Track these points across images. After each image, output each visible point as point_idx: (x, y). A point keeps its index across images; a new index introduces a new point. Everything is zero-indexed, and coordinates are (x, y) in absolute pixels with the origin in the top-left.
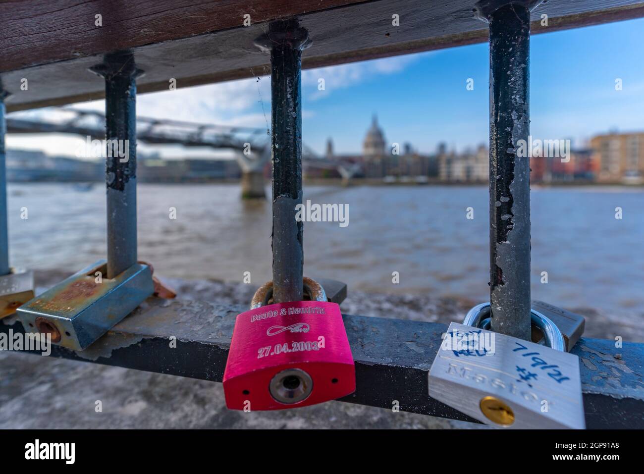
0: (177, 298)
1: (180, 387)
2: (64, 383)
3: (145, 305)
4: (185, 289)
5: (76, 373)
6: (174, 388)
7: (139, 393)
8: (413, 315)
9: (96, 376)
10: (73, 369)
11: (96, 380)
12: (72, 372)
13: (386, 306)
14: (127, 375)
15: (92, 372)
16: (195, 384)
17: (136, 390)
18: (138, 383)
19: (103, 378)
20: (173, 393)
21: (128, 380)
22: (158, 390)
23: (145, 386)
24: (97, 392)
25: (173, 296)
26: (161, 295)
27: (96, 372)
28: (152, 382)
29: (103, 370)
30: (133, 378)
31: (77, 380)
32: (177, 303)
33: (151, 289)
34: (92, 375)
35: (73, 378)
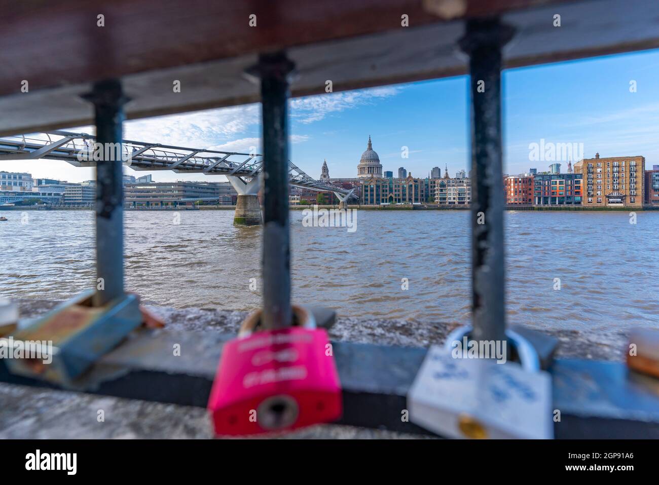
0: (167, 328)
1: (169, 417)
2: (49, 417)
3: (133, 335)
4: (175, 318)
5: (62, 407)
6: (163, 419)
7: (127, 426)
8: (405, 340)
9: (83, 409)
10: (59, 402)
11: (83, 413)
12: (57, 405)
13: (379, 331)
14: (115, 408)
15: (78, 405)
16: (185, 414)
17: (125, 422)
18: (126, 415)
19: (90, 411)
20: (163, 424)
21: (116, 412)
22: (147, 421)
23: (134, 418)
24: (84, 425)
25: (162, 325)
26: (150, 325)
27: (83, 405)
28: (141, 414)
29: (90, 402)
30: (122, 410)
31: (64, 414)
32: (165, 333)
33: (139, 319)
34: (79, 408)
35: (59, 411)
